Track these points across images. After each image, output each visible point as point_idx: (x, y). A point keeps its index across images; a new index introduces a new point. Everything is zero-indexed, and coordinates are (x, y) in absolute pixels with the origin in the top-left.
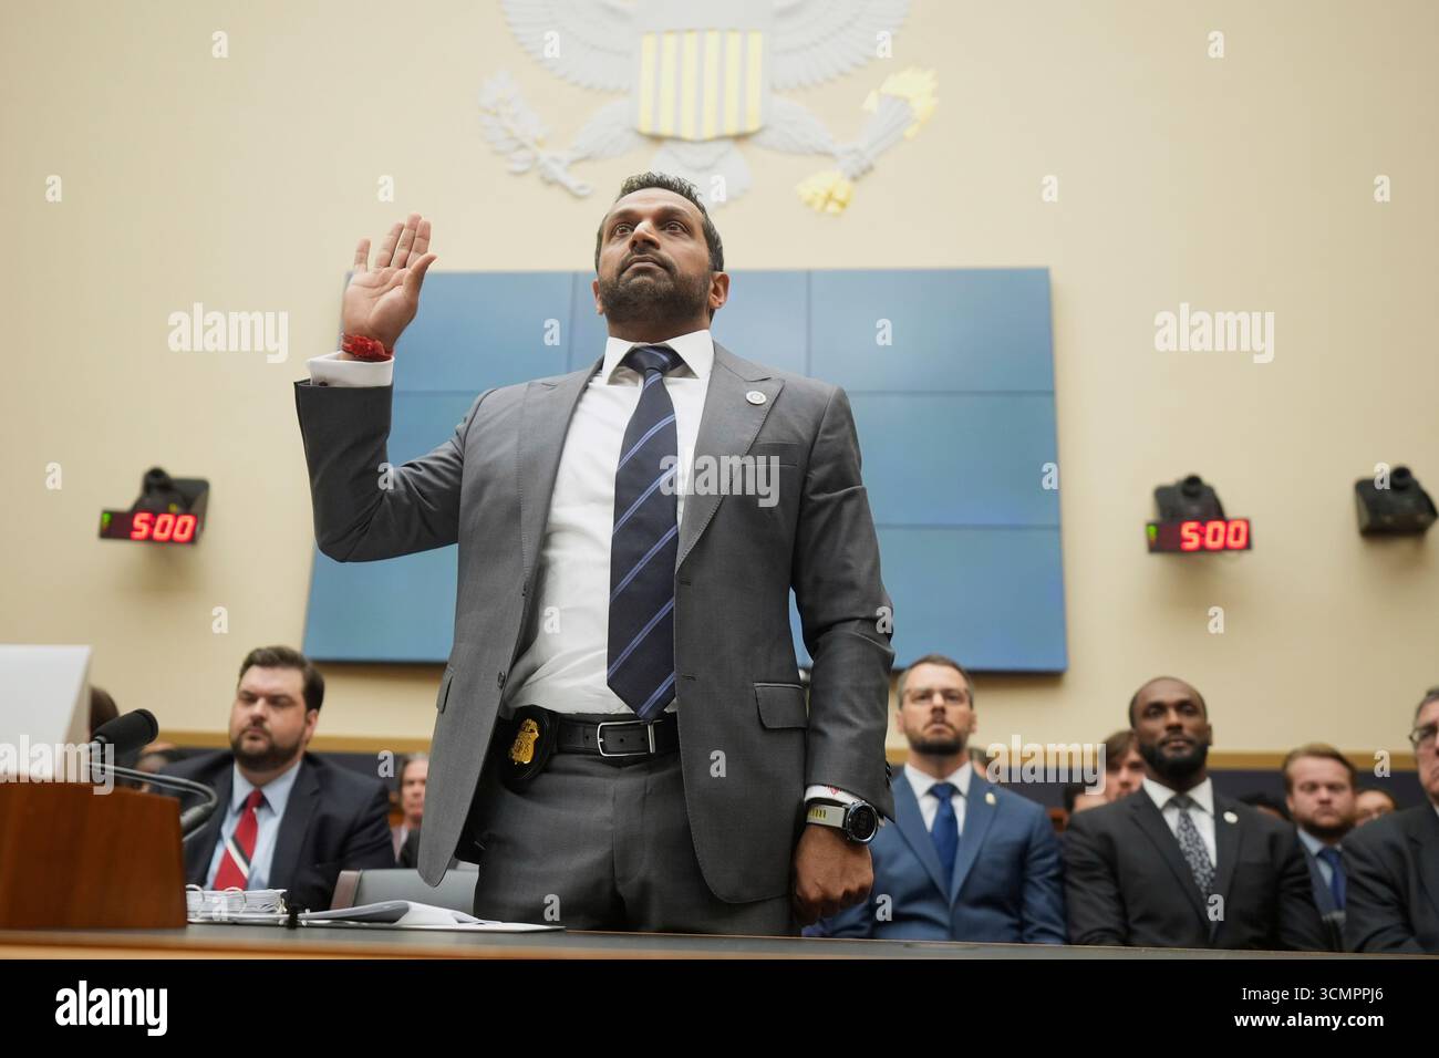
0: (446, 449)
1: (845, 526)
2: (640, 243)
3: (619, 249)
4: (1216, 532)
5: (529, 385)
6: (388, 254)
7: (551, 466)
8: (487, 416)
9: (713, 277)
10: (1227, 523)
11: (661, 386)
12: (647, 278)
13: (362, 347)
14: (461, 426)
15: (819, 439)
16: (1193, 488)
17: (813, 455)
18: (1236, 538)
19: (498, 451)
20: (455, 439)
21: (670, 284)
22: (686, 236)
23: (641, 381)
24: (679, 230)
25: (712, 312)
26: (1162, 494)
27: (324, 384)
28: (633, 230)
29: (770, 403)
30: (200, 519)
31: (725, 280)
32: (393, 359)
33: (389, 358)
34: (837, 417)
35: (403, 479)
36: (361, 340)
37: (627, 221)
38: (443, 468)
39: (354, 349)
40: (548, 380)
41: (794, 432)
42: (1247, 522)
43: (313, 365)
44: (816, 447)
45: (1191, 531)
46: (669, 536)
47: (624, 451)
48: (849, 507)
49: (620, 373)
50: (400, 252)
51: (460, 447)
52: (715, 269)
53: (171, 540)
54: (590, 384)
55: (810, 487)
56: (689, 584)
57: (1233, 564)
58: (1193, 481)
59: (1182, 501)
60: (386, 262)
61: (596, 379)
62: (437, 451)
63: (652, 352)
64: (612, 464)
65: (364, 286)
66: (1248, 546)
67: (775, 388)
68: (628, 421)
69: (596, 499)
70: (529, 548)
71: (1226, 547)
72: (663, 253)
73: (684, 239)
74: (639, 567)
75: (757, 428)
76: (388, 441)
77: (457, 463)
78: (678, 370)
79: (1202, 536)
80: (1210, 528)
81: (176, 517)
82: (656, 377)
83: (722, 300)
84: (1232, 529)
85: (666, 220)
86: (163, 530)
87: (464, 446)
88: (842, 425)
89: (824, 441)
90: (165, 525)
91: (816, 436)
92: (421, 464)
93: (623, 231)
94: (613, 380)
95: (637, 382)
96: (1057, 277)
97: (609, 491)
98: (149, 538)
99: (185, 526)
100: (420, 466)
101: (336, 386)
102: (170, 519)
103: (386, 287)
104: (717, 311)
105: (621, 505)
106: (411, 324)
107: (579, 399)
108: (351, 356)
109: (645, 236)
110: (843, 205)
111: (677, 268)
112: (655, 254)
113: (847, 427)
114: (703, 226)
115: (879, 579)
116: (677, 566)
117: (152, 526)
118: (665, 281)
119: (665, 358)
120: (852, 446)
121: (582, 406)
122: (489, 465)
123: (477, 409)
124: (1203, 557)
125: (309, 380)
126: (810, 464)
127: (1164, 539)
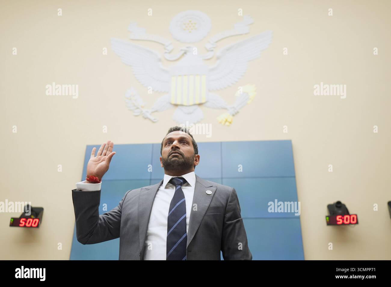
0: (116, 209)
1: (237, 231)
2: (174, 147)
3: (167, 149)
4: (347, 219)
5: (141, 189)
6: (101, 152)
7: (148, 215)
8: (129, 199)
9: (195, 156)
10: (350, 216)
11: (181, 189)
12: (176, 158)
13: (92, 179)
14: (121, 202)
15: (228, 204)
16: (339, 204)
17: (227, 209)
18: (353, 220)
19: (132, 210)
20: (119, 206)
21: (183, 160)
22: (187, 145)
23: (175, 188)
24: (185, 143)
25: (195, 166)
26: (330, 207)
27: (81, 190)
28: (172, 144)
29: (213, 194)
30: (40, 220)
31: (199, 157)
32: (101, 182)
33: (100, 182)
34: (233, 197)
35: (104, 218)
36: (92, 177)
37: (171, 141)
38: (115, 215)
39: (90, 180)
40: (146, 187)
41: (220, 202)
42: (356, 215)
43: (78, 185)
44: (227, 207)
45: (339, 218)
46: (184, 236)
47: (170, 210)
48: (238, 225)
49: (168, 185)
50: (104, 151)
51: (121, 208)
52: (196, 154)
53: (31, 226)
54: (159, 189)
55: (226, 219)
56: (191, 252)
57: (353, 229)
58: (339, 203)
59: (336, 209)
60: (100, 154)
61: (161, 187)
62: (113, 210)
63: (178, 179)
64: (167, 214)
65: (94, 161)
66: (357, 223)
67: (214, 189)
68: (171, 200)
69: (162, 225)
70: (141, 241)
71: (350, 223)
72: (181, 150)
73: (187, 146)
74: (175, 247)
75: (210, 202)
76: (99, 207)
77: (120, 213)
78: (186, 184)
79: (343, 220)
80: (345, 217)
81: (33, 219)
82: (179, 187)
83: (198, 163)
84: (352, 218)
85: (182, 141)
86: (29, 224)
87: (122, 208)
88: (234, 200)
89: (229, 205)
90: (30, 221)
91: (227, 204)
92: (109, 214)
93: (169, 144)
94: (166, 188)
95: (173, 188)
96: (294, 143)
97: (166, 222)
98: (25, 226)
99: (36, 222)
100: (108, 214)
101: (84, 191)
102: (31, 220)
103: (100, 161)
104: (196, 166)
105: (169, 227)
106: (107, 172)
107: (156, 193)
108: (88, 182)
109: (176, 145)
110: (230, 123)
111: (185, 155)
112: (179, 151)
113: (236, 200)
114: (192, 142)
115: (248, 247)
116: (187, 246)
117: (26, 222)
118: (181, 159)
119: (182, 181)
120: (238, 206)
121: (157, 196)
122: (129, 214)
123: (126, 196)
124: (343, 226)
125: (76, 189)
126: (226, 212)
127: (331, 221)
